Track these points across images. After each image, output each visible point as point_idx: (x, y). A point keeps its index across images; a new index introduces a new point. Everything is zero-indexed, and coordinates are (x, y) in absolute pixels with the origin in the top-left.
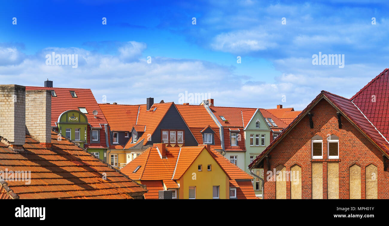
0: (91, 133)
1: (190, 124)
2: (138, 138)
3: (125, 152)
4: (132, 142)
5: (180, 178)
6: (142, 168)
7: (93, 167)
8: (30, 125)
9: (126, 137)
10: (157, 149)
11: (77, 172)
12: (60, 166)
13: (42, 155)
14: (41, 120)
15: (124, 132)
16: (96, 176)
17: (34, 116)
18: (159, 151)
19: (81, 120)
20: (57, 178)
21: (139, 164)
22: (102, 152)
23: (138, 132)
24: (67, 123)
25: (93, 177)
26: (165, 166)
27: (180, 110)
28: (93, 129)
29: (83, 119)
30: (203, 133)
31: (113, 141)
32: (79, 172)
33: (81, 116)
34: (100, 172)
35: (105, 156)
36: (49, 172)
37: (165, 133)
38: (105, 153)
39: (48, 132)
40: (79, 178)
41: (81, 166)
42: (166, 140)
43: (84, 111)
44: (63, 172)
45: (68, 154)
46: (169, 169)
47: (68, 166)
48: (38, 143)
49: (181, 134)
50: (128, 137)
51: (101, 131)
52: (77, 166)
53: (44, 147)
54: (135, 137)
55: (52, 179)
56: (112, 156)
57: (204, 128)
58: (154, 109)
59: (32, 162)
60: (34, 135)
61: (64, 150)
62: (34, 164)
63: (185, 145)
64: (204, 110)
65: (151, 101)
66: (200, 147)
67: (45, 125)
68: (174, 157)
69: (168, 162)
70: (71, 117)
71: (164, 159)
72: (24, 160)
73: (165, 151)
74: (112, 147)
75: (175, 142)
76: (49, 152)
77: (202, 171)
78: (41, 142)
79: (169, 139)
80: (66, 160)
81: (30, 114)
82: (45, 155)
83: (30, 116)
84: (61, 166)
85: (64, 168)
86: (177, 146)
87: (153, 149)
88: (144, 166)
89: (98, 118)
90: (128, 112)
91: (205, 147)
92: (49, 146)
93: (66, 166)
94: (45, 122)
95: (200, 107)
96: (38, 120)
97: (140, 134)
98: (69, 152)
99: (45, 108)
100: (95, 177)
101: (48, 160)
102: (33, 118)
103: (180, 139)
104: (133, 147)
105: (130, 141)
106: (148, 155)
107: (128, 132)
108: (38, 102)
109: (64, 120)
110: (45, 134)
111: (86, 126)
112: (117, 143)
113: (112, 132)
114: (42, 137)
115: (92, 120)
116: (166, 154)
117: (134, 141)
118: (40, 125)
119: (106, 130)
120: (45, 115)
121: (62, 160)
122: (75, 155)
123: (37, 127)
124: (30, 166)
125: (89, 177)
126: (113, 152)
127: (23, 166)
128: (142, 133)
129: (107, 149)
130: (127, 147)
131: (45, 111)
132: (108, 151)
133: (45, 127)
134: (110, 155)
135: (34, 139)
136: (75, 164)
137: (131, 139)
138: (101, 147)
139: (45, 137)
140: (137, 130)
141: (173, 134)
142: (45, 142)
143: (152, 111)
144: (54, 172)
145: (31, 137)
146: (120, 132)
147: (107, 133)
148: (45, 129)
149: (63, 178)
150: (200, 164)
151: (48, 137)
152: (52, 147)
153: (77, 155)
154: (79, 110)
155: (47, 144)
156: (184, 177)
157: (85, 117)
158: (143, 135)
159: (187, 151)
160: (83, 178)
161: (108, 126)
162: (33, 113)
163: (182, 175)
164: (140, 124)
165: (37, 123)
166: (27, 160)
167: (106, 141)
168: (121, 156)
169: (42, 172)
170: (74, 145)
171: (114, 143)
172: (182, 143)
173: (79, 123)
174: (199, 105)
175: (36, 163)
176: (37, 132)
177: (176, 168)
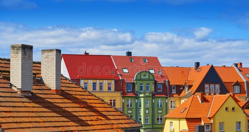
0: (157, 86)
1: (224, 80)
2: (188, 90)
3: (180, 99)
4: (185, 92)
5: (213, 116)
6: (187, 110)
7: (97, 108)
8: (44, 76)
9: (181, 89)
10: (198, 96)
11: (79, 112)
12: (63, 107)
13: (49, 98)
14: (52, 72)
15: (179, 86)
16: (95, 114)
17: (47, 69)
18: (199, 98)
19: (150, 78)
20: (55, 117)
21: (185, 107)
22: (164, 99)
23: (189, 86)
24: (141, 80)
25: (93, 116)
26: (203, 108)
27: (217, 70)
28: (158, 84)
29: (151, 77)
30: (233, 86)
31: (171, 92)
32: (80, 112)
33: (150, 75)
34: (102, 112)
35: (167, 102)
36: (50, 112)
37: (206, 86)
38: (167, 100)
39: (57, 81)
40: (78, 116)
41: (84, 107)
42: (207, 91)
43: (152, 71)
44: (64, 112)
45: (76, 98)
46: (205, 110)
47: (72, 107)
48: (51, 90)
49: (218, 86)
50: (182, 89)
51: (164, 85)
52: (80, 107)
53: (54, 92)
54: (187, 88)
55: (49, 117)
56: (172, 102)
57: (234, 82)
58: (200, 70)
59: (36, 104)
60: (47, 84)
61: (74, 95)
62: (37, 105)
63: (220, 94)
64: (234, 70)
65: (198, 64)
66: (228, 95)
67: (55, 76)
68: (209, 102)
69: (205, 105)
70: (144, 76)
71: (203, 104)
72: (28, 102)
73: (203, 98)
74: (172, 95)
75: (214, 92)
76: (58, 96)
77: (228, 111)
78: (52, 88)
79: (210, 90)
80: (72, 103)
81: (44, 67)
82: (52, 98)
83: (44, 69)
84: (65, 108)
85: (66, 109)
86: (210, 94)
87: (195, 97)
88: (188, 108)
89: (161, 76)
90: (183, 72)
91: (230, 95)
92: (59, 92)
93: (69, 107)
94: (55, 74)
95: (232, 68)
96: (50, 72)
97: (190, 87)
98: (78, 97)
99: (55, 63)
100: (95, 116)
101: (54, 103)
102: (46, 71)
103: (218, 90)
104: (184, 96)
105: (184, 91)
106: (191, 101)
107: (182, 85)
108: (50, 58)
109: (139, 78)
110: (55, 83)
111: (153, 82)
112: (175, 93)
113: (171, 85)
114: (52, 85)
115: (158, 77)
116: (204, 100)
117: (186, 92)
118: (52, 76)
119: (167, 84)
120: (55, 68)
121: (67, 103)
122: (82, 99)
123: (50, 78)
124: (32, 107)
125: (89, 116)
126: (172, 99)
127: (24, 107)
128: (192, 86)
129: (168, 97)
130: (181, 95)
131: (55, 65)
132: (169, 98)
133: (55, 77)
134: (170, 101)
135: (47, 87)
136: (79, 106)
137: (184, 90)
138: (164, 96)
139: (55, 85)
140: (188, 84)
141: (212, 86)
142: (55, 89)
143: (199, 71)
144: (54, 112)
145: (45, 85)
146: (176, 86)
147: (168, 86)
148: (55, 79)
149: (61, 117)
150: (227, 107)
151: (57, 85)
152: (61, 93)
153: (85, 99)
154: (149, 71)
155: (56, 90)
156: (216, 115)
157: (153, 76)
158: (192, 88)
159: (218, 98)
160: (82, 116)
161: (169, 81)
162: (47, 67)
163: (215, 114)
164: (191, 80)
165: (49, 74)
166: (32, 103)
167: (167, 91)
168: (177, 102)
169: (42, 112)
170: (86, 92)
171: (172, 93)
172: (219, 92)
173: (149, 80)
174: (231, 66)
175: (39, 105)
176: (49, 81)
177: (210, 110)
